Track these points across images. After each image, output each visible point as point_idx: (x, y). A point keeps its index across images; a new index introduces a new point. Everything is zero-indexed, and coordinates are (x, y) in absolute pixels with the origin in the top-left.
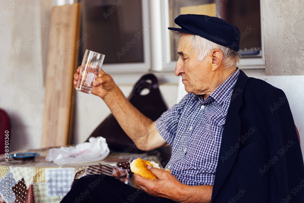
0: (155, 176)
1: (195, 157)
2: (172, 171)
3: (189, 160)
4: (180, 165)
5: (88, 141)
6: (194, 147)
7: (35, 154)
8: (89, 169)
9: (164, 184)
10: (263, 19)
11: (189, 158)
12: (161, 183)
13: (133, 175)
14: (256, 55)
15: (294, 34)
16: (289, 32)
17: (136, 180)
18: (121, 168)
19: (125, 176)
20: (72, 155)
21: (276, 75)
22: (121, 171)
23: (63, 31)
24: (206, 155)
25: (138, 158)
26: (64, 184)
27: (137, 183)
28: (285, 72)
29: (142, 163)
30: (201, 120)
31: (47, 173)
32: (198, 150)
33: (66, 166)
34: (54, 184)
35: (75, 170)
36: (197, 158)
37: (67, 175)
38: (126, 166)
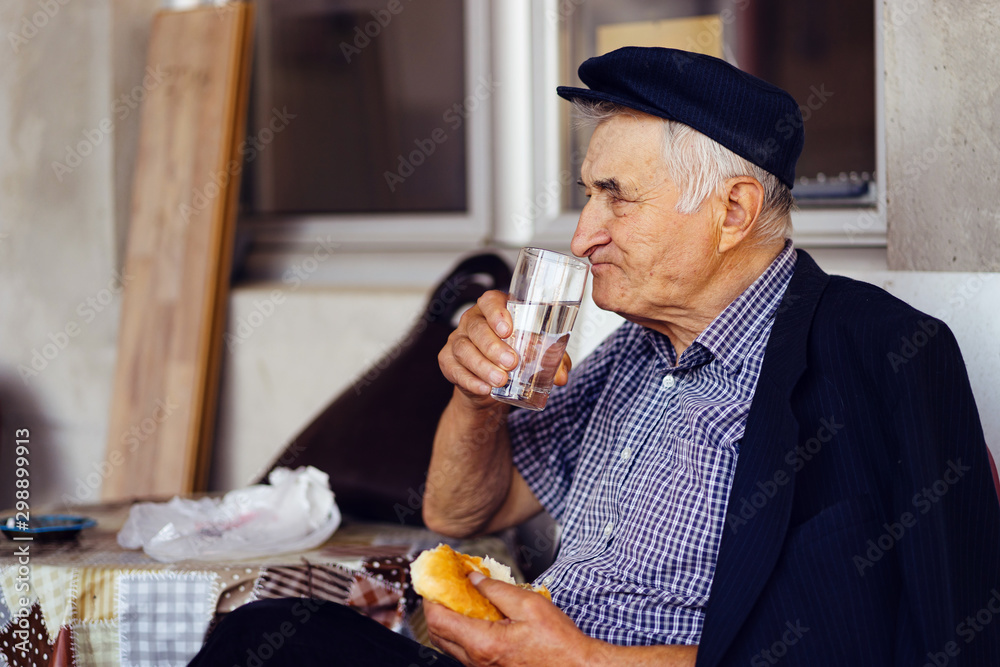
0: (494, 610)
1: (640, 553)
2: (559, 593)
3: (619, 562)
4: (588, 576)
5: (265, 481)
6: (638, 520)
7: (80, 521)
8: (267, 579)
9: (527, 636)
10: (885, 73)
11: (618, 558)
12: (516, 633)
13: (419, 601)
14: (856, 198)
15: (991, 129)
16: (974, 122)
17: (430, 620)
18: (380, 577)
19: (392, 607)
20: (208, 527)
21: (924, 270)
22: (380, 588)
23: (188, 99)
24: (679, 546)
25: (437, 545)
26: (180, 627)
27: (434, 630)
28: (955, 259)
29: (451, 563)
30: (663, 428)
31: (121, 587)
32: (649, 530)
33: (188, 566)
34: (143, 626)
35: (217, 580)
36: (647, 556)
37: (190, 598)
38: (396, 570)
